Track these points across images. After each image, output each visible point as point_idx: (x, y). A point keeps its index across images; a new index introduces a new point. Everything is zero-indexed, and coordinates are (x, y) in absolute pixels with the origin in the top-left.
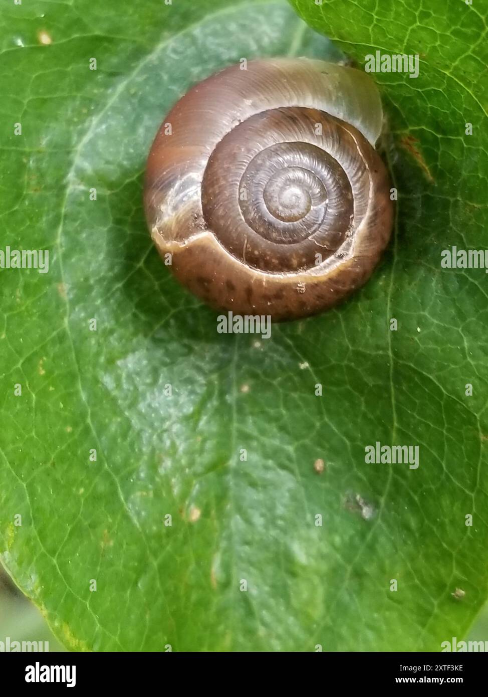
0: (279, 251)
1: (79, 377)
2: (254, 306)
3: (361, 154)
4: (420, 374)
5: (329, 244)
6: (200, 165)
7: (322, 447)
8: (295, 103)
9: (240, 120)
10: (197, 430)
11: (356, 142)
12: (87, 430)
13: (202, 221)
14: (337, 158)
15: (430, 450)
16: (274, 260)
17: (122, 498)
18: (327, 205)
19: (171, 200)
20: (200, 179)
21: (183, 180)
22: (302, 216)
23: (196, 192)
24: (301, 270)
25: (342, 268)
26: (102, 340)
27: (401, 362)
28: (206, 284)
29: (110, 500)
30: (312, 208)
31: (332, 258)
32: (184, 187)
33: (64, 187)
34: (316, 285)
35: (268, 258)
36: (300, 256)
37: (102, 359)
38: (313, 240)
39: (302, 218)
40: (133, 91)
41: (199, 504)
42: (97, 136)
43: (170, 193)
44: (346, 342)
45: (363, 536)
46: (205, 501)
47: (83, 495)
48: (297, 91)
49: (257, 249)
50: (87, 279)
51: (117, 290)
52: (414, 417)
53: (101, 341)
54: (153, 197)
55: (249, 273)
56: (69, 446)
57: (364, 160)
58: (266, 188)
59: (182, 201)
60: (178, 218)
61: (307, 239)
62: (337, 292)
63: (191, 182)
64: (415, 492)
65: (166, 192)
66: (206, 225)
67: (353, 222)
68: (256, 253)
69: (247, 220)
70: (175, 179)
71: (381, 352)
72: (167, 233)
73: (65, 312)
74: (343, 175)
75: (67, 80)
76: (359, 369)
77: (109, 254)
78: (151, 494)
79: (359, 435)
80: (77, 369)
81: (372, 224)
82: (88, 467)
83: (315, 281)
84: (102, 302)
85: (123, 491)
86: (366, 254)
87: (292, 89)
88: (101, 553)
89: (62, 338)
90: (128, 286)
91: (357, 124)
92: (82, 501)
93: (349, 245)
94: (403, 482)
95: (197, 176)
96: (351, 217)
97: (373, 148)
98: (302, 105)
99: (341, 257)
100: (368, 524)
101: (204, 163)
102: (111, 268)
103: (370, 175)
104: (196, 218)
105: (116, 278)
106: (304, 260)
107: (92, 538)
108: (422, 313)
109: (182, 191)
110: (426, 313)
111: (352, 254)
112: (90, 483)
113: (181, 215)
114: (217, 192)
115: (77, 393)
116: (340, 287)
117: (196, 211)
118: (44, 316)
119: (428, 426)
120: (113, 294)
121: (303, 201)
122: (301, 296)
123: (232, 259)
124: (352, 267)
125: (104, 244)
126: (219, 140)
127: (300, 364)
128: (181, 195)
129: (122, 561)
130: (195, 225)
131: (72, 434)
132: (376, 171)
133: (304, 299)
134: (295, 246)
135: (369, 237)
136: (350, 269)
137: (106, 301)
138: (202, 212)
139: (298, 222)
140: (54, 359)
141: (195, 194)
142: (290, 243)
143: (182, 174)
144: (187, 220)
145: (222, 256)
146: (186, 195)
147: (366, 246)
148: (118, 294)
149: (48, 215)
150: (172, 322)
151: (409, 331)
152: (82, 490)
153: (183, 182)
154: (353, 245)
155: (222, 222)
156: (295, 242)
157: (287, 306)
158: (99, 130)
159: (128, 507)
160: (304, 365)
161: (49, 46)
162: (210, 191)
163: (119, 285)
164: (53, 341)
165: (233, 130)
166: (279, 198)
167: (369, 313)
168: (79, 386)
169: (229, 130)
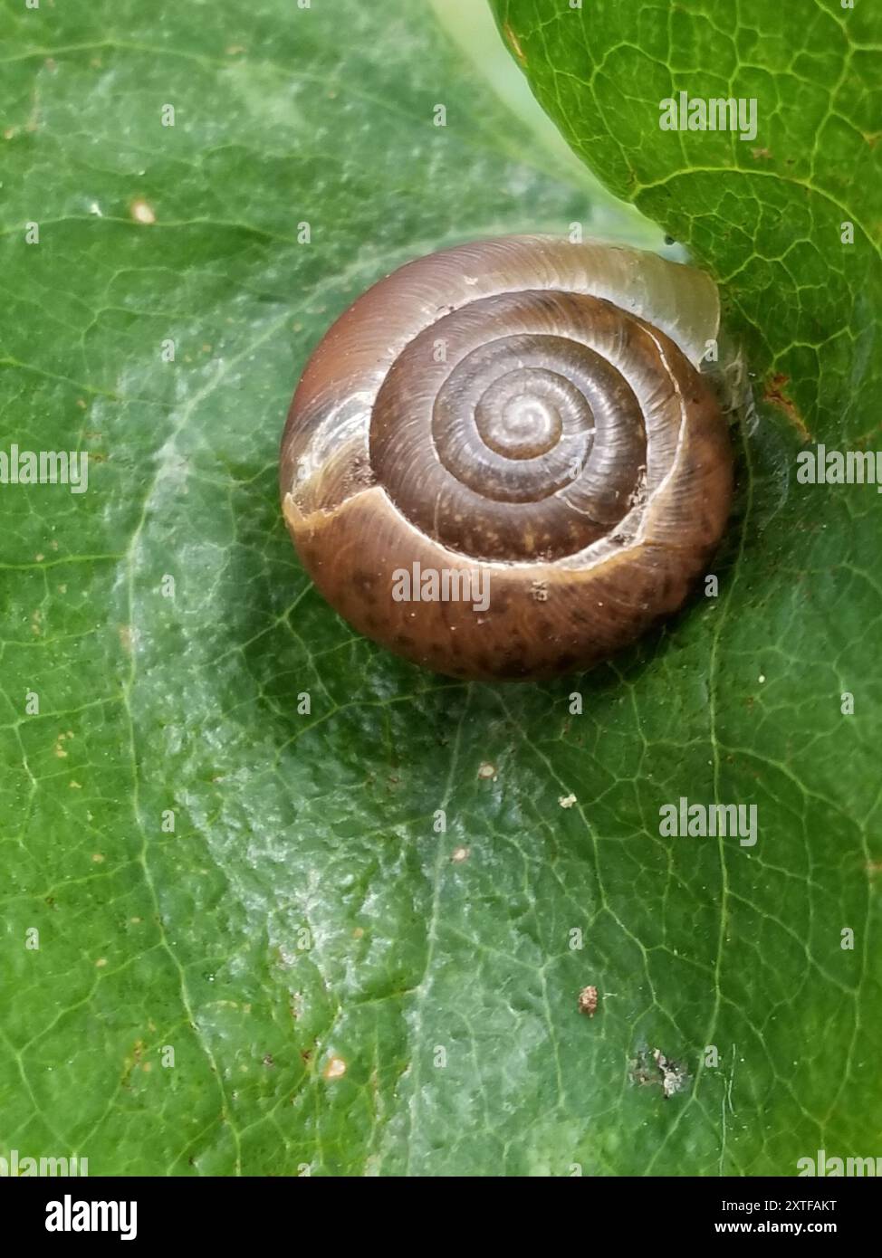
0: (500, 515)
1: (137, 787)
2: (453, 628)
3: (666, 366)
4: (763, 766)
5: (594, 511)
6: (374, 380)
7: (597, 963)
8: (554, 284)
9: (451, 308)
10: (357, 915)
11: (660, 348)
12: (135, 873)
13: (367, 471)
14: (620, 368)
15: (785, 927)
16: (490, 535)
17: (187, 1003)
18: (592, 437)
19: (319, 443)
20: (372, 401)
21: (342, 406)
22: (543, 449)
23: (363, 424)
24: (542, 558)
25: (622, 561)
26: (191, 735)
27: (732, 750)
28: (368, 585)
29: (162, 1000)
30: (563, 437)
31: (603, 541)
32: (342, 417)
33: (152, 467)
34: (572, 589)
35: (479, 528)
36: (541, 529)
37: (188, 768)
38: (565, 498)
39: (544, 452)
40: (298, 328)
41: (346, 1053)
42: (221, 388)
43: (318, 430)
44: (640, 735)
45: (662, 1128)
46: (357, 1049)
47: (102, 968)
48: (562, 267)
49: (458, 512)
50: (176, 628)
51: (233, 655)
52: (757, 867)
53: (189, 736)
54: (291, 445)
55: (444, 558)
56: (90, 882)
57: (673, 378)
58: (481, 401)
59: (335, 441)
60: (326, 470)
61: (552, 497)
62: (613, 611)
63: (357, 407)
64: (758, 1024)
65: (313, 430)
66: (373, 477)
67: (644, 479)
68: (458, 518)
69: (443, 460)
70: (331, 407)
71: (697, 740)
72: (307, 503)
73: (126, 674)
74: (629, 394)
75: (178, 292)
76: (662, 785)
77: (223, 591)
78: (247, 1009)
79: (664, 931)
80: (135, 772)
81: (684, 488)
82: (125, 931)
83: (570, 580)
84: (200, 672)
85: (191, 992)
86: (669, 541)
87: (553, 264)
88: (123, 1077)
89: (113, 713)
90: (253, 653)
91: (669, 328)
92: (99, 977)
93: (636, 520)
94: (740, 1009)
95: (367, 397)
96: (640, 468)
97: (695, 370)
98: (567, 288)
99: (619, 541)
100: (673, 1103)
101: (381, 375)
102: (227, 618)
103: (682, 405)
104: (357, 465)
105: (232, 635)
106: (547, 537)
107: (108, 1045)
108: (770, 648)
109: (340, 423)
110: (777, 648)
111: (640, 537)
112: (124, 958)
113: (333, 465)
114: (396, 414)
115: (127, 809)
116: (618, 601)
117: (358, 453)
118: (82, 667)
119: (780, 876)
120: (225, 662)
121: (547, 424)
122: (542, 609)
123: (414, 531)
124: (641, 564)
125: (217, 576)
126: (412, 337)
127: (561, 799)
128: (336, 430)
129: (164, 1105)
130: (355, 477)
131: (101, 868)
132: (695, 401)
133: (548, 617)
134: (530, 508)
135: (678, 512)
136: (637, 565)
137: (211, 672)
138: (368, 455)
139: (536, 459)
140: (89, 744)
141: (358, 427)
142: (520, 500)
143: (342, 398)
144: (342, 472)
145: (396, 528)
146: (344, 430)
147: (668, 527)
148: (233, 665)
149: (115, 504)
150: (333, 726)
151: (745, 686)
152: (102, 962)
153: (342, 409)
154: (644, 521)
155: (400, 466)
156: (529, 498)
157: (515, 631)
158: (227, 381)
159: (199, 1023)
160: (568, 801)
161: (151, 226)
162: (386, 415)
163: (238, 648)
164: (94, 715)
165: (438, 322)
166: (503, 416)
167: (680, 671)
168: (134, 799)
169: (431, 322)
